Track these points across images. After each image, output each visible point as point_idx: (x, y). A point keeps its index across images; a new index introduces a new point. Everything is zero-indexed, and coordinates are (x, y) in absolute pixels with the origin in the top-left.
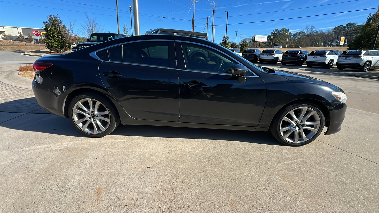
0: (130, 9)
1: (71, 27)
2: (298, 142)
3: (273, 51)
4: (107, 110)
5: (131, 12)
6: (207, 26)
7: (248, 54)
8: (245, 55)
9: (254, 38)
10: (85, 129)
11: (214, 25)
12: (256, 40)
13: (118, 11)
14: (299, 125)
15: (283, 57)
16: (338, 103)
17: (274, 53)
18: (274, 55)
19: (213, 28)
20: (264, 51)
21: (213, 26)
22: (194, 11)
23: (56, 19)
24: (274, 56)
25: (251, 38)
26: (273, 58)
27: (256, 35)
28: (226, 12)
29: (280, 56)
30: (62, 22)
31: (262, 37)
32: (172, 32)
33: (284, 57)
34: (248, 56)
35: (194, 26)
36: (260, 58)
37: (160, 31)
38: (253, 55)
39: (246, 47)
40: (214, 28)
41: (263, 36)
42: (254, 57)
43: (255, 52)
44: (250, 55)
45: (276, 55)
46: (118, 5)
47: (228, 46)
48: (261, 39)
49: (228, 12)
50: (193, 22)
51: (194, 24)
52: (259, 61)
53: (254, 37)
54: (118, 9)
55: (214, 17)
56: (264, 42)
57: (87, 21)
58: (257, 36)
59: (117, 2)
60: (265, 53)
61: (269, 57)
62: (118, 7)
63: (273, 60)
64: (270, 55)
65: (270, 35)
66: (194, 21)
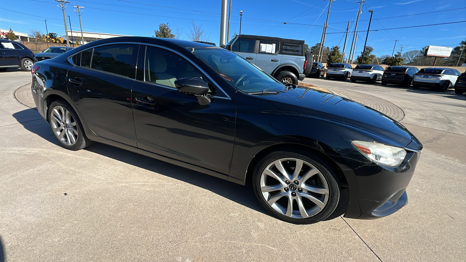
0: (241, 13)
1: (178, 36)
2: (292, 216)
3: (440, 71)
4: (75, 121)
5: (241, 17)
6: (347, 33)
7: (394, 73)
8: (388, 75)
9: (427, 50)
10: (61, 139)
11: (357, 32)
12: (429, 53)
13: (230, 17)
14: (294, 188)
15: (457, 81)
16: (365, 164)
17: (442, 74)
18: (440, 76)
19: (355, 36)
20: (422, 70)
21: (355, 32)
22: (328, 13)
23: (166, 28)
24: (440, 78)
25: (422, 50)
26: (438, 82)
27: (430, 46)
28: (370, 11)
29: (453, 79)
30: (171, 31)
31: (442, 49)
32: (254, 38)
33: (459, 80)
34: (394, 76)
35: (326, 33)
36: (414, 80)
37: (238, 38)
38: (402, 76)
39: (400, 63)
40: (357, 35)
41: (444, 47)
42: (404, 78)
43: (406, 71)
44: (397, 75)
45: (445, 77)
46: (230, 10)
47: (370, 61)
48: (439, 52)
49: (372, 12)
50: (324, 27)
51: (326, 31)
52: (412, 84)
53: (426, 48)
54: (230, 15)
55: (358, 21)
56: (444, 57)
57: (193, 29)
58: (432, 48)
59: (231, 6)
60: (425, 73)
61: (431, 79)
62: (230, 12)
63: (438, 84)
64: (433, 76)
65: (460, 46)
66: (326, 27)
